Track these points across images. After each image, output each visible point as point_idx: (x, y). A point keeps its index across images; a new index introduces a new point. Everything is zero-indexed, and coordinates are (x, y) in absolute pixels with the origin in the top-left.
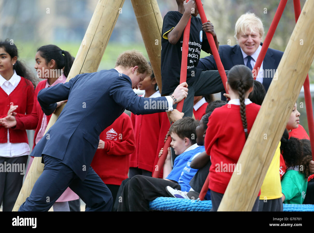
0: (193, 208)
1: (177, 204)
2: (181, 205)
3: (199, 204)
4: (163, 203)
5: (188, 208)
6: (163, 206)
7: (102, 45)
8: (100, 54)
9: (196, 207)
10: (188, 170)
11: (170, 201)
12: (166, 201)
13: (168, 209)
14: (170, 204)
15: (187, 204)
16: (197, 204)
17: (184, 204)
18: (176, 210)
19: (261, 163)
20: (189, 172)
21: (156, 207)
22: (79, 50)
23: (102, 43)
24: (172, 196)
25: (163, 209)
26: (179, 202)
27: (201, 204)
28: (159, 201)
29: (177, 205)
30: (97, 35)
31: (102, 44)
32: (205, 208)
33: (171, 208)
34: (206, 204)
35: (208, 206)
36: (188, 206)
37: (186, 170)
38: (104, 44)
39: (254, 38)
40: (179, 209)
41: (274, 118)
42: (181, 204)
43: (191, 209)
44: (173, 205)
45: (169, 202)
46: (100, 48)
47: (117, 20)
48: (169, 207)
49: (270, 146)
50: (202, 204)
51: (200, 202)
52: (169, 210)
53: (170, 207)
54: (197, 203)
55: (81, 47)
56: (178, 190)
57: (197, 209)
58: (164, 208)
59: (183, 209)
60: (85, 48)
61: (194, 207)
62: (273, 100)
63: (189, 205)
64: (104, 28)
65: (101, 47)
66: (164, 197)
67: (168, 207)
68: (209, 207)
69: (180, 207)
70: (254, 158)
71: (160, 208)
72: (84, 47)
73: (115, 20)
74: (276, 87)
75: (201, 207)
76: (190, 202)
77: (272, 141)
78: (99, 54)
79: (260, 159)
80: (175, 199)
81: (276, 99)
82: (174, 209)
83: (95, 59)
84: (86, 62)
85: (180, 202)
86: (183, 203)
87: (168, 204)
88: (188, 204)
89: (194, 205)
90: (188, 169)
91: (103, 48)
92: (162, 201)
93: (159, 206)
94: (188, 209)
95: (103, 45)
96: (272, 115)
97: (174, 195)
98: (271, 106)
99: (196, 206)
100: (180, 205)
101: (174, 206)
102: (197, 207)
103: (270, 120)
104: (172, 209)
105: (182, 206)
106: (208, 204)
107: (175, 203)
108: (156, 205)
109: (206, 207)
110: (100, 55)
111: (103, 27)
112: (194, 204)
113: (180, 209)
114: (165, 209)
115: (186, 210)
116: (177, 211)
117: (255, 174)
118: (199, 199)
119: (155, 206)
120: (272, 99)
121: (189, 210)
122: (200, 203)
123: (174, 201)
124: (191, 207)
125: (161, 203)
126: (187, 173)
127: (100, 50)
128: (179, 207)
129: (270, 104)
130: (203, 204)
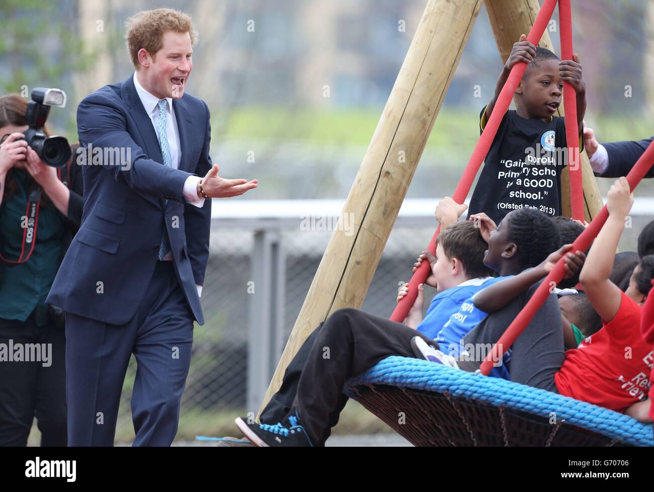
0: (462, 387)
1: (431, 372)
2: (440, 377)
3: (477, 381)
4: (402, 366)
5: (451, 385)
6: (399, 374)
7: (428, 112)
8: (423, 131)
9: (469, 385)
10: (460, 318)
11: (417, 365)
12: (408, 364)
13: (409, 380)
14: (415, 371)
15: (451, 377)
16: (473, 379)
17: (446, 375)
18: (426, 385)
20: (462, 322)
21: (384, 374)
22: (379, 123)
23: (427, 109)
24: (423, 358)
25: (397, 380)
26: (435, 369)
27: (482, 381)
28: (392, 362)
29: (431, 376)
30: (418, 92)
31: (429, 110)
32: (488, 392)
33: (415, 380)
34: (492, 384)
35: (495, 389)
36: (452, 380)
37: (456, 318)
38: (433, 110)
40: (432, 385)
42: (440, 375)
43: (457, 389)
44: (421, 373)
45: (414, 366)
46: (424, 119)
47: (459, 60)
48: (413, 376)
50: (484, 383)
51: (481, 378)
52: (412, 383)
53: (415, 377)
54: (473, 377)
55: (383, 118)
56: (436, 349)
57: (470, 391)
58: (401, 377)
59: (442, 385)
60: (391, 117)
61: (465, 384)
63: (455, 380)
64: (431, 76)
65: (425, 116)
66: (405, 356)
67: (410, 377)
68: (496, 391)
69: (437, 379)
71: (392, 378)
72: (389, 116)
73: (455, 60)
75: (481, 387)
76: (458, 373)
78: (421, 130)
80: (428, 362)
82: (422, 382)
83: (414, 143)
84: (394, 148)
85: (437, 371)
86: (444, 373)
87: (411, 370)
88: (455, 376)
89: (466, 381)
90: (462, 316)
91: (430, 119)
92: (399, 363)
93: (391, 372)
94: (451, 388)
95: (430, 112)
97: (428, 357)
99: (469, 383)
100: (436, 377)
101: (423, 377)
102: (472, 385)
104: (418, 383)
105: (440, 379)
106: (497, 384)
107: (428, 369)
108: (385, 370)
109: (490, 389)
110: (423, 135)
111: (430, 74)
112: (468, 379)
113: (436, 385)
114: (403, 380)
115: (448, 389)
116: (427, 388)
118: (478, 371)
119: (383, 371)
121: (454, 389)
123: (425, 366)
124: (459, 385)
125: (396, 368)
126: (457, 323)
127: (424, 122)
128: (434, 379)
130: (487, 382)
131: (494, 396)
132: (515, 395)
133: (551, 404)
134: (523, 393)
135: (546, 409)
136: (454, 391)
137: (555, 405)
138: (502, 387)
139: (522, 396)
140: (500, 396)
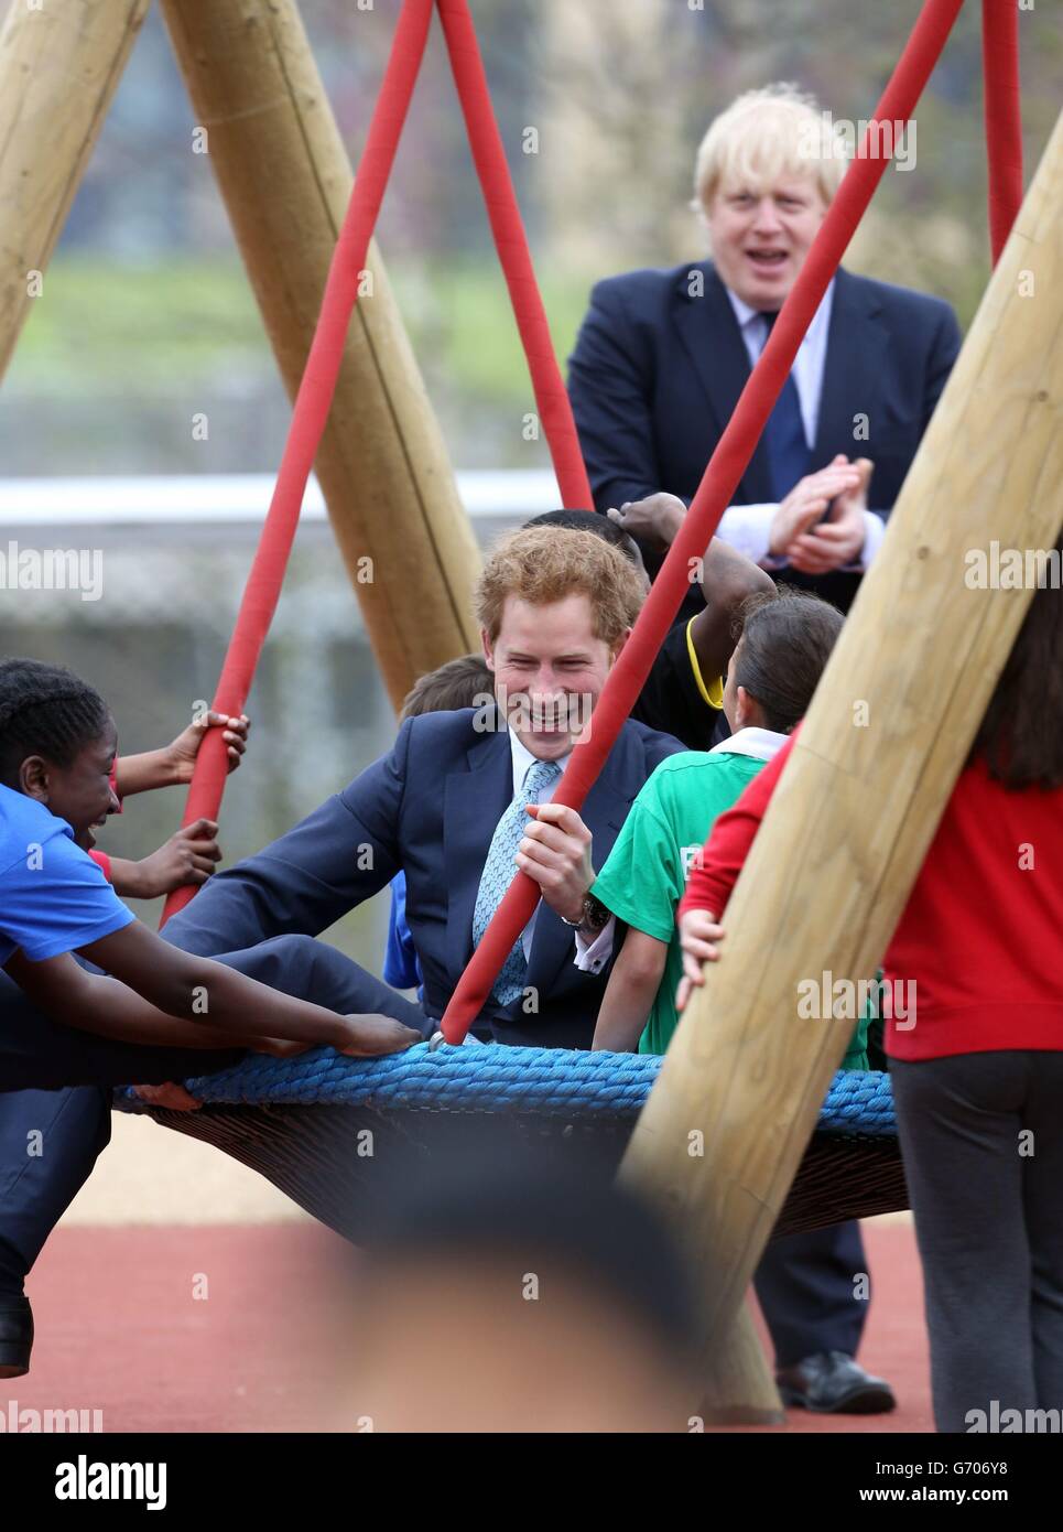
0: (409, 1081)
3: (441, 1063)
8: (9, 314)
9: (424, 1075)
16: (430, 1061)
18: (316, 1094)
19: (864, 879)
23: (15, 262)
27: (452, 1062)
29: (321, 1070)
31: (19, 263)
32: (473, 1084)
34: (477, 1064)
35: (489, 1075)
36: (379, 1071)
38: (32, 261)
39: (790, 212)
40: (333, 1091)
41: (930, 642)
43: (398, 1089)
49: (909, 790)
50: (457, 1064)
51: (447, 1053)
54: (430, 1056)
57: (429, 1089)
59: (356, 1086)
61: (414, 1075)
62: (924, 553)
63: (386, 1070)
64: (27, 178)
65: (14, 277)
67: (277, 1086)
69: (341, 1076)
70: (827, 856)
71: (233, 1091)
73: (87, 138)
74: (942, 481)
75: (452, 1076)
77: (919, 763)
79: (858, 858)
81: (938, 548)
82: (304, 1088)
89: (414, 1067)
94: (383, 1087)
95: (26, 267)
96: (923, 631)
98: (914, 581)
99: (424, 1071)
100: (335, 1070)
101: (308, 1076)
102: (430, 1075)
103: (911, 656)
105: (349, 1074)
109: (476, 1075)
111: (25, 174)
112: (416, 1061)
115: (375, 1094)
117: (834, 936)
118: (438, 1035)
120: (922, 543)
121: (390, 1092)
122: (446, 1057)
124: (400, 1080)
128: (332, 1076)
129: (908, 571)
130: (463, 1061)
131: (489, 1092)
132: (539, 1079)
133: (629, 1083)
134: (558, 1070)
135: (618, 1097)
136: (389, 1097)
137: (637, 1083)
138: (503, 1065)
139: (556, 1079)
140: (504, 1089)
